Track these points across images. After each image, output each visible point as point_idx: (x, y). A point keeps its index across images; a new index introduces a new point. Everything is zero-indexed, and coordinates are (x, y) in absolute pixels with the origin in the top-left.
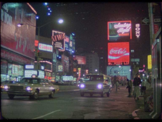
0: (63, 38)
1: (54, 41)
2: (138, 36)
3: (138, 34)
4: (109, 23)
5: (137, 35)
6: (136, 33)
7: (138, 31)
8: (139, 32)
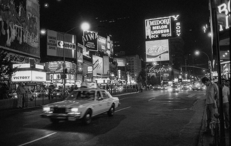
0: (96, 37)
1: (86, 41)
2: (179, 35)
3: (179, 33)
4: (146, 21)
5: (177, 34)
6: (177, 32)
7: (178, 30)
8: (180, 30)
